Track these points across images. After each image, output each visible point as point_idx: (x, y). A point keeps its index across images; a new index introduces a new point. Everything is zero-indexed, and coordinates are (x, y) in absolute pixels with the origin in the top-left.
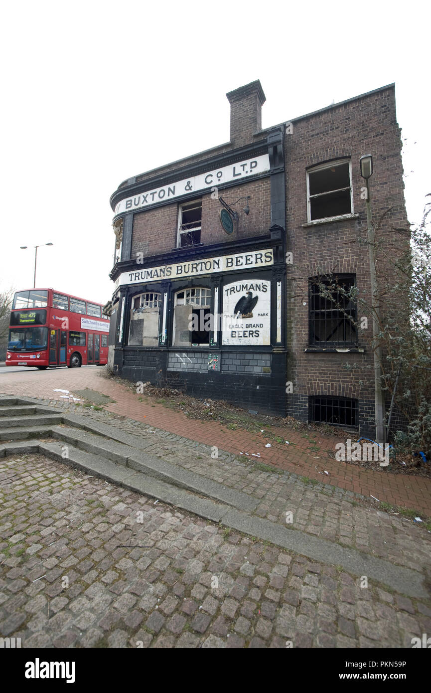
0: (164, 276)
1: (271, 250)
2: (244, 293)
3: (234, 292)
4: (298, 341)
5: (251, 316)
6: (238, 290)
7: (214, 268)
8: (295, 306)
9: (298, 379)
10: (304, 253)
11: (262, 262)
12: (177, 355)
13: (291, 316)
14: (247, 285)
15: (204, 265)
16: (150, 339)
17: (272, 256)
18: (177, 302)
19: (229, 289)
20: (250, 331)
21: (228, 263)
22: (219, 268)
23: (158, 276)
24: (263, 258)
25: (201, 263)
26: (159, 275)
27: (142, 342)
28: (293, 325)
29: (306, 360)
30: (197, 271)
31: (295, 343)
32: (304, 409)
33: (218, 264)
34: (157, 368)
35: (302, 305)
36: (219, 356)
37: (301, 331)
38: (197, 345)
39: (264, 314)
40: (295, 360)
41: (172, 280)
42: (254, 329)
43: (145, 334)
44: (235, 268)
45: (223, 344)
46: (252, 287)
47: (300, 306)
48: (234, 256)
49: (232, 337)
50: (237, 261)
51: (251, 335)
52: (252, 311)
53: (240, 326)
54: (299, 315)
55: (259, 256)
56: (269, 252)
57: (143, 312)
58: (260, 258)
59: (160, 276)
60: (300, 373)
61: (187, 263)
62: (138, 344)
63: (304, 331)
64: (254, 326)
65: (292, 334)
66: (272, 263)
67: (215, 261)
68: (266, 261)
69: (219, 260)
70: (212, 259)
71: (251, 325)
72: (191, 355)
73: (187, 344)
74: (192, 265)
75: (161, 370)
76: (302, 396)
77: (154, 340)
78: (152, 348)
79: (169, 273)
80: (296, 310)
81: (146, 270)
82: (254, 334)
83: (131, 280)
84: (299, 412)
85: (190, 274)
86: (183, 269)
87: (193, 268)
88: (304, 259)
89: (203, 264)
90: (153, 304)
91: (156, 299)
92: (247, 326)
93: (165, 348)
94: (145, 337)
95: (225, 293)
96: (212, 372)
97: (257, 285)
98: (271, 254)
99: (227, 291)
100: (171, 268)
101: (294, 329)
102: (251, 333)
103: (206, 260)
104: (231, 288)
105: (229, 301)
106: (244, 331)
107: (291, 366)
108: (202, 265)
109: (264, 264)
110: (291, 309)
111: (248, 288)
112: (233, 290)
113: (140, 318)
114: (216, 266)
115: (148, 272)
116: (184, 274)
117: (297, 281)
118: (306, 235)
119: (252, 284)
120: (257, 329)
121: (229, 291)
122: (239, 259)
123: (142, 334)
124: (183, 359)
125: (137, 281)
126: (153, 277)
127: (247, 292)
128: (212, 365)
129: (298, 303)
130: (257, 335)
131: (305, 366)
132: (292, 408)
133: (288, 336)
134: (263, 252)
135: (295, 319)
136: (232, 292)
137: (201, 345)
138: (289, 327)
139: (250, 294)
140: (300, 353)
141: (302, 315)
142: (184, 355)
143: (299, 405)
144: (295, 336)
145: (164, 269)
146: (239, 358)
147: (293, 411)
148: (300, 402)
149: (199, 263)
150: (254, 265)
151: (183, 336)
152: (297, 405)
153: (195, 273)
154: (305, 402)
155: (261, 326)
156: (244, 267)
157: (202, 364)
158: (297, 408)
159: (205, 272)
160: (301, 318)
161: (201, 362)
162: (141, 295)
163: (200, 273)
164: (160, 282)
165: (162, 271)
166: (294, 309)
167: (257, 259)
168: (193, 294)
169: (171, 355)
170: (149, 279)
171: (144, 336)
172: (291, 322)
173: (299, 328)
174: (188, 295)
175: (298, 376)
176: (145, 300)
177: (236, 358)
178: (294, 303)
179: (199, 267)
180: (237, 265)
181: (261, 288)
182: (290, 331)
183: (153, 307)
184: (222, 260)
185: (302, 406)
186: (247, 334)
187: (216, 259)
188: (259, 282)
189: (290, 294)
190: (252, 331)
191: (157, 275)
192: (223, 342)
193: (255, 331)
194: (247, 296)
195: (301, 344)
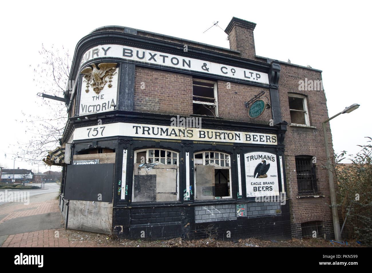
0: (184, 136)
1: (276, 135)
2: (260, 161)
3: (253, 159)
4: (293, 192)
5: (266, 177)
6: (256, 158)
7: (236, 139)
8: (290, 171)
9: (295, 214)
10: (291, 141)
11: (270, 142)
12: (205, 208)
13: (288, 177)
14: (262, 156)
15: (226, 136)
16: (166, 195)
17: (276, 139)
18: (196, 161)
19: (249, 157)
20: (266, 187)
21: (247, 138)
22: (240, 140)
23: (176, 136)
24: (271, 139)
25: (224, 133)
26: (178, 135)
27: (155, 198)
28: (290, 183)
29: (298, 203)
30: (220, 138)
31: (291, 193)
32: (299, 232)
33: (239, 137)
34: (183, 223)
35: (293, 171)
36: (245, 206)
37: (294, 186)
38: (220, 198)
39: (274, 176)
40: (292, 203)
41: (194, 142)
42: (269, 186)
43: (158, 189)
44: (252, 142)
45: (247, 197)
46: (265, 157)
47: (292, 171)
48: (252, 134)
49: (254, 191)
50: (254, 138)
51: (267, 190)
52: (267, 173)
53: (259, 184)
54: (292, 177)
55: (268, 138)
56: (274, 137)
57: (153, 168)
58: (269, 139)
59: (180, 136)
60: (296, 210)
61: (210, 131)
62: (148, 200)
63: (295, 186)
64: (269, 183)
65: (289, 188)
66: (276, 144)
67: (236, 134)
68: (273, 142)
69: (239, 134)
70: (234, 132)
71: (266, 183)
72: (219, 207)
73: (211, 197)
74: (216, 133)
75: (189, 224)
76: (298, 224)
77: (172, 195)
78: (173, 204)
79: (190, 135)
80: (291, 174)
81: (160, 127)
82: (269, 189)
83: (137, 133)
84: (297, 234)
85: (213, 139)
86: (206, 134)
87: (216, 135)
88: (292, 144)
89: (226, 134)
90: (166, 161)
91: (169, 155)
92: (264, 183)
93: (192, 203)
94: (159, 193)
95: (246, 159)
96: (240, 218)
97: (268, 156)
98: (276, 138)
99: (248, 157)
100: (192, 131)
101: (290, 185)
102: (267, 188)
103: (228, 132)
104: (251, 156)
105: (249, 165)
106: (263, 187)
107: (291, 207)
108: (224, 134)
109: (271, 143)
110: (288, 173)
111: (263, 157)
112: (253, 158)
113: (150, 174)
114: (237, 138)
115: (162, 129)
116: (206, 139)
117: (289, 157)
118: (292, 131)
119: (265, 156)
120: (271, 185)
121: (249, 158)
122: (255, 137)
123: (154, 191)
124: (211, 211)
125: (146, 135)
126: (170, 135)
127: (263, 160)
128: (240, 213)
129: (291, 170)
130: (271, 189)
131: (298, 206)
132: (293, 232)
133: (288, 189)
134: (271, 135)
135: (291, 179)
136: (252, 159)
137: (223, 198)
138: (287, 184)
139: (265, 162)
140: (295, 199)
141: (294, 177)
142: (212, 207)
143: (297, 230)
144: (291, 189)
145: (184, 130)
146: (259, 205)
147: (294, 234)
148: (297, 228)
149: (222, 133)
150: (265, 143)
151: (206, 191)
152: (296, 230)
153: (218, 140)
154: (300, 228)
155: (272, 183)
156: (259, 143)
157: (230, 213)
158: (296, 232)
159: (227, 140)
160: (293, 179)
161: (229, 212)
162: (148, 150)
163: (223, 140)
164: (180, 141)
165: (182, 132)
166: (289, 173)
167: (267, 139)
168: (212, 156)
169: (197, 209)
170: (164, 136)
171: (157, 191)
172: (288, 181)
173: (293, 185)
174: (207, 157)
175: (294, 212)
176: (154, 155)
177: (257, 206)
178: (289, 170)
179: (222, 136)
180: (254, 140)
181: (271, 159)
182: (289, 186)
183: (166, 163)
184: (242, 134)
185: (298, 230)
186: (265, 189)
187: (237, 133)
188: (270, 155)
189: (286, 164)
190: (268, 187)
191: (175, 134)
192: (247, 195)
193: (270, 187)
194: (262, 163)
195: (295, 194)
